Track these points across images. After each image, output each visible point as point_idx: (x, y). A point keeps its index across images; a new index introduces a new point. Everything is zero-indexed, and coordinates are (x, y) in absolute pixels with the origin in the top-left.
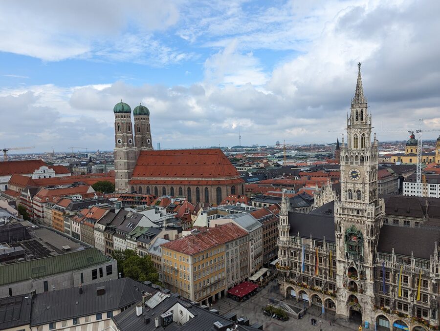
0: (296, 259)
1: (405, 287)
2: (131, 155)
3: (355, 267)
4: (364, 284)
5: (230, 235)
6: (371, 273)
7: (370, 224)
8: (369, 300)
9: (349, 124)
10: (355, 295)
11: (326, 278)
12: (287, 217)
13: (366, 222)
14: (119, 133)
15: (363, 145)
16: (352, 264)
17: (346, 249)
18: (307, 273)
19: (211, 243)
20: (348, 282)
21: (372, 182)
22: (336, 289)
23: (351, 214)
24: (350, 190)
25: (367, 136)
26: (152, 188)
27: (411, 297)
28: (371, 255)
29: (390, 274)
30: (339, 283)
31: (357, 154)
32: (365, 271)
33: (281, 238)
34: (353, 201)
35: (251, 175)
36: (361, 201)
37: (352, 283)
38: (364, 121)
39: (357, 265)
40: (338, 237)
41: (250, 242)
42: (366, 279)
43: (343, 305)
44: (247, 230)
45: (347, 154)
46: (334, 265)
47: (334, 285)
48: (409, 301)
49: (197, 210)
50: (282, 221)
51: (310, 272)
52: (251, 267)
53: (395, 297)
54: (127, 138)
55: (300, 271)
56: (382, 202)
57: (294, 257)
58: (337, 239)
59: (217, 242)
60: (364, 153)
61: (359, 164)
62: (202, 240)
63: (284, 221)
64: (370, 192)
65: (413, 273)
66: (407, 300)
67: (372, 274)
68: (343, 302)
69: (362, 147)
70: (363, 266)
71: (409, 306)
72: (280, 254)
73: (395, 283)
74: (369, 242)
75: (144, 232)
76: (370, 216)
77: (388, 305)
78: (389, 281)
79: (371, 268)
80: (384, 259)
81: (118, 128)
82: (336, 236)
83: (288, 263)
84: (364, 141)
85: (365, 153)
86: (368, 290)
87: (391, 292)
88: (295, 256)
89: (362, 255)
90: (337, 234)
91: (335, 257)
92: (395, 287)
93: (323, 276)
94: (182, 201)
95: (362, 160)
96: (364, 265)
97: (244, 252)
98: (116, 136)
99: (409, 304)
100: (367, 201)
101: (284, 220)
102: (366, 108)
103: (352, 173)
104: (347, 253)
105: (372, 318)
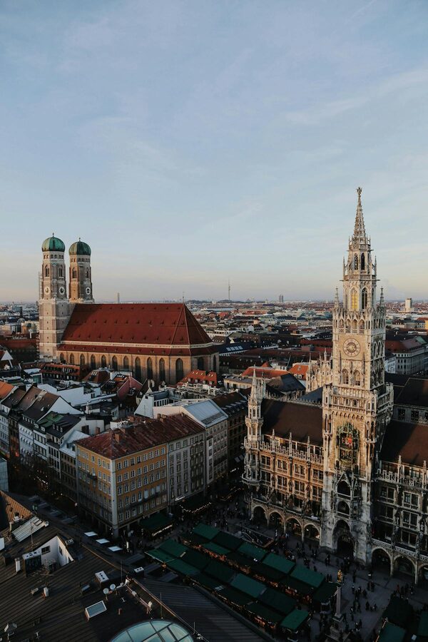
0: (269, 468)
1: (414, 510)
2: (62, 310)
3: (347, 481)
4: (359, 505)
5: (177, 431)
6: (368, 491)
7: (370, 420)
8: (364, 528)
9: (346, 274)
10: (346, 520)
11: (309, 496)
12: (260, 407)
13: (365, 418)
14: (47, 280)
15: (364, 304)
16: (343, 477)
17: (337, 456)
18: (284, 489)
19: (146, 441)
20: (337, 503)
21: (375, 358)
22: (321, 512)
23: (345, 405)
24: (345, 370)
25: (369, 291)
26: (88, 356)
27: (421, 524)
28: (370, 465)
29: (395, 491)
30: (326, 503)
31: (355, 318)
32: (361, 488)
33: (250, 437)
34: (348, 386)
35: (232, 342)
36: (360, 387)
37: (343, 504)
38: (366, 270)
39: (350, 479)
40: (326, 439)
41: (208, 442)
42: (362, 499)
43: (330, 534)
44: (203, 425)
45: (341, 317)
46: (320, 478)
47: (319, 506)
48: (418, 530)
49: (144, 390)
50: (252, 413)
51: (288, 487)
52: (208, 476)
53: (399, 523)
54: (58, 286)
55: (274, 486)
56: (390, 388)
57: (266, 465)
58: (324, 441)
59: (155, 440)
60: (364, 317)
61: (358, 332)
62: (133, 437)
63: (254, 413)
64: (372, 374)
65: (424, 491)
66: (416, 528)
67: (369, 493)
68: (330, 529)
69: (363, 308)
70: (359, 481)
71: (417, 537)
72: (247, 459)
73: (401, 505)
74: (367, 447)
75: (56, 420)
76: (370, 410)
77: (390, 536)
78: (392, 502)
79: (368, 483)
80: (388, 471)
81: (46, 272)
82: (324, 436)
83: (259, 473)
84: (366, 299)
85: (366, 317)
86: (364, 514)
87: (394, 518)
88: (269, 463)
89: (358, 465)
90: (325, 434)
91: (322, 466)
92: (400, 509)
93: (306, 492)
94: (125, 376)
95: (362, 328)
96: (360, 479)
97: (197, 456)
98: (43, 283)
99: (418, 533)
100: (368, 387)
101: (254, 411)
102: (370, 251)
103: (349, 344)
104: (338, 463)
105: (367, 553)
